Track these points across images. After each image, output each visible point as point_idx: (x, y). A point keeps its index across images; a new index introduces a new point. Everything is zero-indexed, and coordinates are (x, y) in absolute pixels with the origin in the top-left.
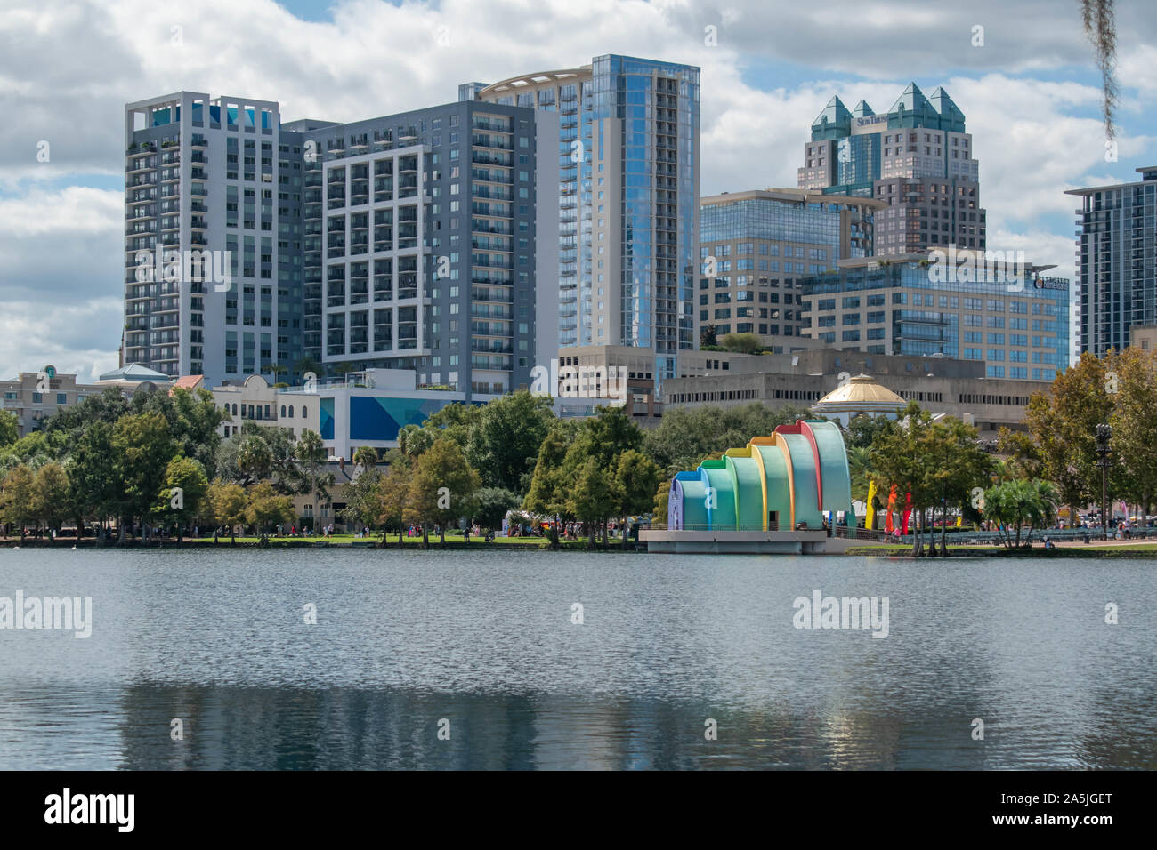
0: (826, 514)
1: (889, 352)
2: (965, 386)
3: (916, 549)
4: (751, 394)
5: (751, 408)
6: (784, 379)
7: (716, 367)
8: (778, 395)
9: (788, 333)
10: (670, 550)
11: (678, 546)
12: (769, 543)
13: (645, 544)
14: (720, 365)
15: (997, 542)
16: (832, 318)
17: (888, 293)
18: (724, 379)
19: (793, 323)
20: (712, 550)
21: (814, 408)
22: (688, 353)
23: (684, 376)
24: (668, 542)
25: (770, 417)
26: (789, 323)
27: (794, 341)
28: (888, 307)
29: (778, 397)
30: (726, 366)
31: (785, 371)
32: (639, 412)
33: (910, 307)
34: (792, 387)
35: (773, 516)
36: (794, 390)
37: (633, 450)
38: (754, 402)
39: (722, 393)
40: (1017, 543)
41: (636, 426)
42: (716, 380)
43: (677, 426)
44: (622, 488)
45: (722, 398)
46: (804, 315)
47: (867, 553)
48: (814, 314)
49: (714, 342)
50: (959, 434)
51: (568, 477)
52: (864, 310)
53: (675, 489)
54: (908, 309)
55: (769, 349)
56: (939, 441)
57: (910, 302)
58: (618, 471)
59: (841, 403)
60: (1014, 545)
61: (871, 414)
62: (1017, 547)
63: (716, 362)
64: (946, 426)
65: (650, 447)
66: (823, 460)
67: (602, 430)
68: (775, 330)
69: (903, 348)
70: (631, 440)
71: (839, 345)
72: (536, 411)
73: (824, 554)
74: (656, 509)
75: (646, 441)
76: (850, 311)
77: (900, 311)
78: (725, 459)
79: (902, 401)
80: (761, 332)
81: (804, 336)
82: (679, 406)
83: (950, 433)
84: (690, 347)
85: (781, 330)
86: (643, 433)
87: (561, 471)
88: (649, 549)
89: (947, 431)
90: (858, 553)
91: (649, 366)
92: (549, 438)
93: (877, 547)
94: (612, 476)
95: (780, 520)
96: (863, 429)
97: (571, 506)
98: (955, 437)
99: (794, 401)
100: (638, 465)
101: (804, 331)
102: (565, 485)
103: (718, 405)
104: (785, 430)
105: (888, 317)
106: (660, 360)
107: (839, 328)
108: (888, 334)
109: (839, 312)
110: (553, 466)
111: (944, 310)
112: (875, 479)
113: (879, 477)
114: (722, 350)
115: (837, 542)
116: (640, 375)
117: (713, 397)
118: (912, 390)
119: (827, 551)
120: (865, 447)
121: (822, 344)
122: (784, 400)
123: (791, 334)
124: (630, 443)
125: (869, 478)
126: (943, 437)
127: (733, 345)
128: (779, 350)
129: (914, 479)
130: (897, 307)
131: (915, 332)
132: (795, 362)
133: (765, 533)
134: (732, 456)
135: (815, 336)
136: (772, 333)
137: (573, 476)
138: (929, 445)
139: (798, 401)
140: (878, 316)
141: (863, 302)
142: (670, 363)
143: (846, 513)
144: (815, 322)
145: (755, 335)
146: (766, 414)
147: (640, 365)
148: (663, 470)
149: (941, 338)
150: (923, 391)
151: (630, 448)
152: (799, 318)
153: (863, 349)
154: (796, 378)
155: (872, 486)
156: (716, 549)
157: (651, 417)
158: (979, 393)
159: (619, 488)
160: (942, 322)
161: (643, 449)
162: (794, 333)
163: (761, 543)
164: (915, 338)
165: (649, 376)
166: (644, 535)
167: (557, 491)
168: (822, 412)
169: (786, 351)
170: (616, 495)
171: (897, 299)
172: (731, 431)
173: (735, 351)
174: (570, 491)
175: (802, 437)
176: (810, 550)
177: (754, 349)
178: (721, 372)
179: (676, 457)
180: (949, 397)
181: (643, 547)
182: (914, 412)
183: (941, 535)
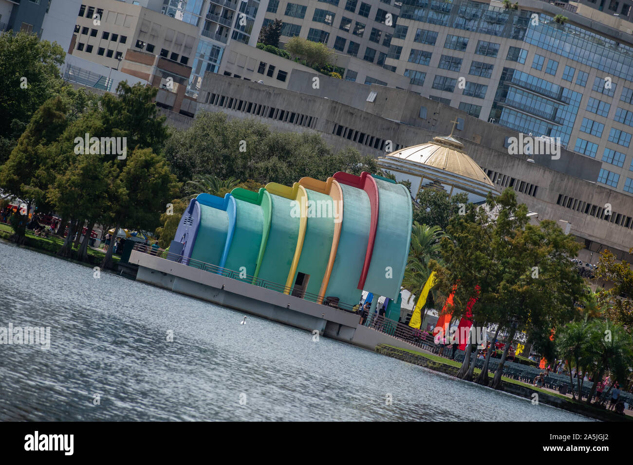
0: (365, 294)
1: (484, 116)
2: (568, 186)
3: (465, 369)
4: (307, 121)
5: (306, 140)
6: (352, 114)
7: (270, 74)
8: (339, 131)
9: (369, 57)
10: (164, 284)
11: (175, 281)
12: (287, 310)
13: (135, 268)
14: (276, 73)
15: (562, 389)
16: (427, 55)
17: (504, 45)
18: (280, 92)
19: (379, 47)
20: (216, 299)
21: (380, 160)
22: (240, 46)
23: (227, 74)
24: (165, 274)
25: (327, 156)
26: (373, 45)
27: (373, 71)
28: (500, 62)
29: (339, 133)
30: (282, 76)
31: (357, 105)
32: (163, 102)
33: (527, 69)
34: (359, 126)
35: (301, 278)
36: (361, 131)
37: (150, 150)
38: (311, 132)
39: (273, 110)
40: (590, 399)
41: (164, 120)
42: (270, 92)
43: (212, 134)
44: (123, 190)
45: (271, 116)
46: (395, 42)
47: (403, 356)
48: (407, 44)
49: (276, 43)
50: (556, 245)
51: (60, 157)
52: (468, 57)
53: (191, 212)
54: (524, 71)
55: (341, 71)
56: (530, 246)
57: (529, 63)
58: (125, 169)
59: (415, 164)
60: (584, 399)
61: (448, 188)
62: (589, 402)
63: (272, 68)
64: (543, 231)
65: (171, 151)
66: (381, 229)
67: (119, 112)
68: (354, 49)
69: (504, 116)
70: (152, 136)
71: (427, 90)
72: (40, 64)
73: (350, 343)
74: (159, 229)
75: (168, 143)
76: (452, 53)
77: (513, 71)
78: (262, 192)
79: (489, 181)
80: (336, 47)
81: (386, 67)
82: (215, 110)
83: (546, 241)
84: (245, 40)
85: (362, 52)
86: (168, 132)
87: (53, 148)
88: (138, 276)
89: (542, 238)
90: (391, 353)
91: (188, 48)
92: (49, 103)
93: (418, 354)
94: (115, 174)
95: (309, 286)
96: (435, 203)
97: (53, 194)
98: (550, 248)
99: (357, 144)
100: (152, 169)
101: (389, 61)
102: (54, 167)
103: (263, 121)
104: (343, 179)
105: (497, 74)
106: (205, 44)
107: (433, 70)
108: (491, 94)
109: (438, 50)
110: (45, 140)
111: (567, 85)
112: (438, 270)
113: (444, 269)
114: (284, 55)
115: (370, 334)
116: (175, 56)
117: (259, 111)
118: (504, 173)
119: (354, 340)
120: (432, 226)
121: (405, 84)
122: (345, 140)
123: (372, 60)
124: (149, 140)
125: (432, 267)
126: (535, 243)
127: (298, 53)
128: (353, 75)
129: (486, 285)
130: (512, 65)
131: (523, 102)
132: (371, 97)
133: (285, 298)
134: (272, 192)
135: (400, 71)
136: (350, 52)
137: (67, 160)
138: (516, 247)
139: (363, 146)
140: (483, 69)
141: (472, 46)
142: (215, 51)
143: (389, 301)
144: (405, 55)
145: (327, 48)
146: (322, 152)
147: (178, 44)
148: (180, 184)
149: (553, 118)
150: (517, 177)
151: (148, 145)
152: (387, 43)
153: (455, 104)
154: (367, 117)
155: (432, 277)
156: (221, 299)
157: (176, 112)
158: (583, 200)
159: (121, 190)
160: (560, 98)
161: (163, 151)
162: (376, 60)
163: (277, 308)
164: (522, 109)
165: (185, 60)
166: (136, 257)
167: (41, 172)
168: (389, 168)
169: (360, 80)
170: (114, 197)
171: (514, 54)
172: (274, 159)
173: (298, 60)
174: (59, 177)
175: (363, 194)
176: (334, 333)
177: (323, 67)
178: (274, 82)
179: (199, 172)
180: (546, 194)
181: (131, 272)
182: (508, 202)
183: (500, 361)
